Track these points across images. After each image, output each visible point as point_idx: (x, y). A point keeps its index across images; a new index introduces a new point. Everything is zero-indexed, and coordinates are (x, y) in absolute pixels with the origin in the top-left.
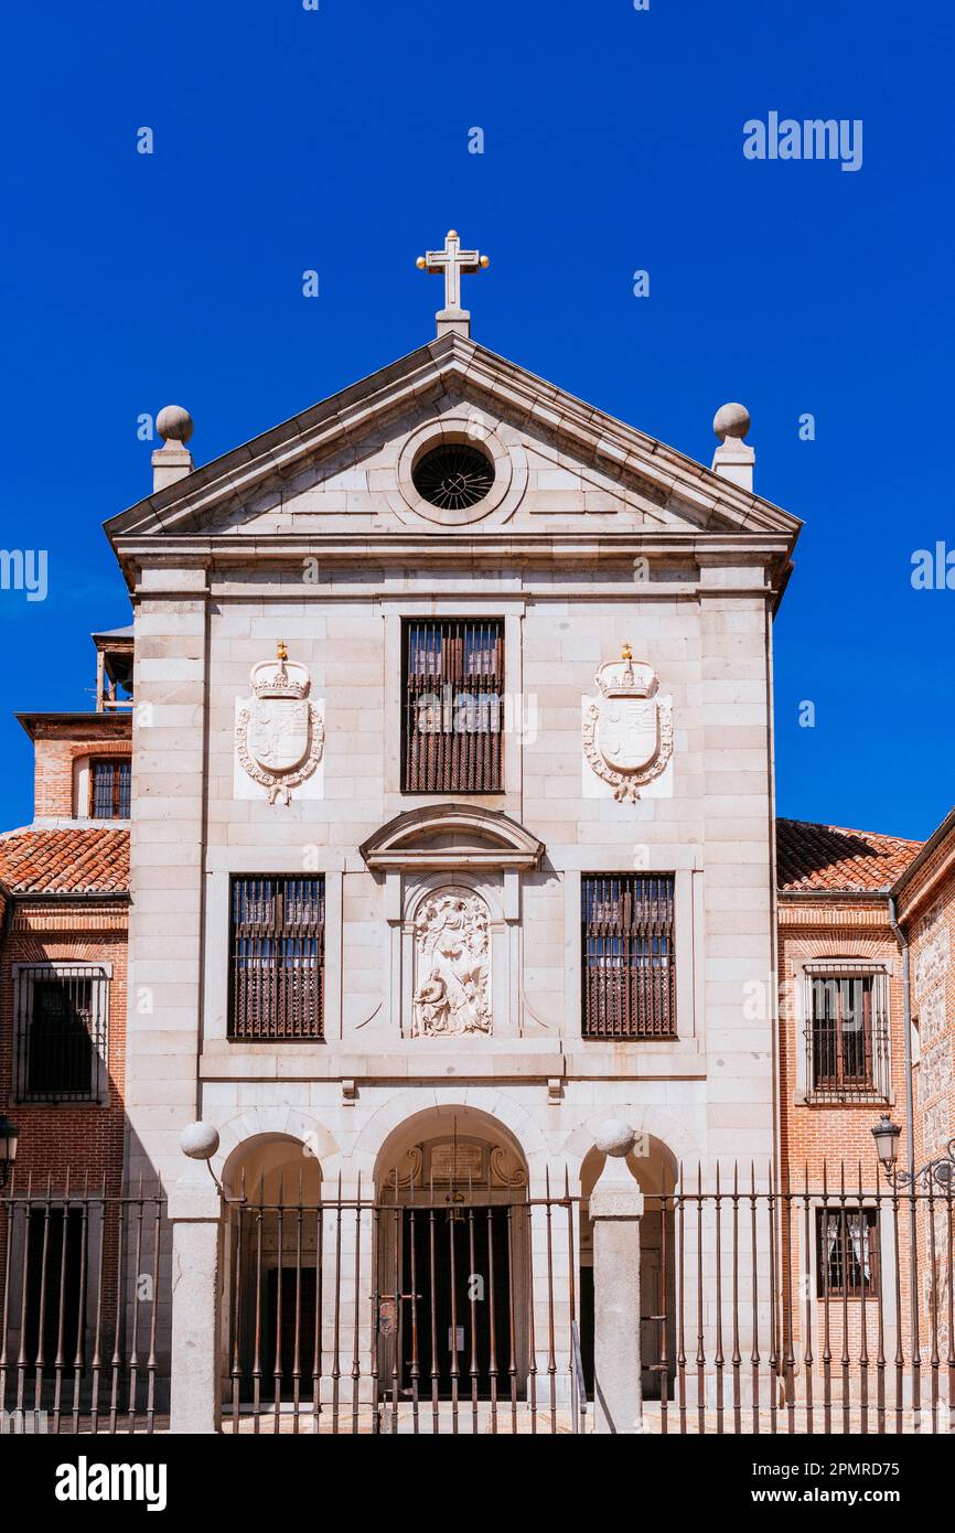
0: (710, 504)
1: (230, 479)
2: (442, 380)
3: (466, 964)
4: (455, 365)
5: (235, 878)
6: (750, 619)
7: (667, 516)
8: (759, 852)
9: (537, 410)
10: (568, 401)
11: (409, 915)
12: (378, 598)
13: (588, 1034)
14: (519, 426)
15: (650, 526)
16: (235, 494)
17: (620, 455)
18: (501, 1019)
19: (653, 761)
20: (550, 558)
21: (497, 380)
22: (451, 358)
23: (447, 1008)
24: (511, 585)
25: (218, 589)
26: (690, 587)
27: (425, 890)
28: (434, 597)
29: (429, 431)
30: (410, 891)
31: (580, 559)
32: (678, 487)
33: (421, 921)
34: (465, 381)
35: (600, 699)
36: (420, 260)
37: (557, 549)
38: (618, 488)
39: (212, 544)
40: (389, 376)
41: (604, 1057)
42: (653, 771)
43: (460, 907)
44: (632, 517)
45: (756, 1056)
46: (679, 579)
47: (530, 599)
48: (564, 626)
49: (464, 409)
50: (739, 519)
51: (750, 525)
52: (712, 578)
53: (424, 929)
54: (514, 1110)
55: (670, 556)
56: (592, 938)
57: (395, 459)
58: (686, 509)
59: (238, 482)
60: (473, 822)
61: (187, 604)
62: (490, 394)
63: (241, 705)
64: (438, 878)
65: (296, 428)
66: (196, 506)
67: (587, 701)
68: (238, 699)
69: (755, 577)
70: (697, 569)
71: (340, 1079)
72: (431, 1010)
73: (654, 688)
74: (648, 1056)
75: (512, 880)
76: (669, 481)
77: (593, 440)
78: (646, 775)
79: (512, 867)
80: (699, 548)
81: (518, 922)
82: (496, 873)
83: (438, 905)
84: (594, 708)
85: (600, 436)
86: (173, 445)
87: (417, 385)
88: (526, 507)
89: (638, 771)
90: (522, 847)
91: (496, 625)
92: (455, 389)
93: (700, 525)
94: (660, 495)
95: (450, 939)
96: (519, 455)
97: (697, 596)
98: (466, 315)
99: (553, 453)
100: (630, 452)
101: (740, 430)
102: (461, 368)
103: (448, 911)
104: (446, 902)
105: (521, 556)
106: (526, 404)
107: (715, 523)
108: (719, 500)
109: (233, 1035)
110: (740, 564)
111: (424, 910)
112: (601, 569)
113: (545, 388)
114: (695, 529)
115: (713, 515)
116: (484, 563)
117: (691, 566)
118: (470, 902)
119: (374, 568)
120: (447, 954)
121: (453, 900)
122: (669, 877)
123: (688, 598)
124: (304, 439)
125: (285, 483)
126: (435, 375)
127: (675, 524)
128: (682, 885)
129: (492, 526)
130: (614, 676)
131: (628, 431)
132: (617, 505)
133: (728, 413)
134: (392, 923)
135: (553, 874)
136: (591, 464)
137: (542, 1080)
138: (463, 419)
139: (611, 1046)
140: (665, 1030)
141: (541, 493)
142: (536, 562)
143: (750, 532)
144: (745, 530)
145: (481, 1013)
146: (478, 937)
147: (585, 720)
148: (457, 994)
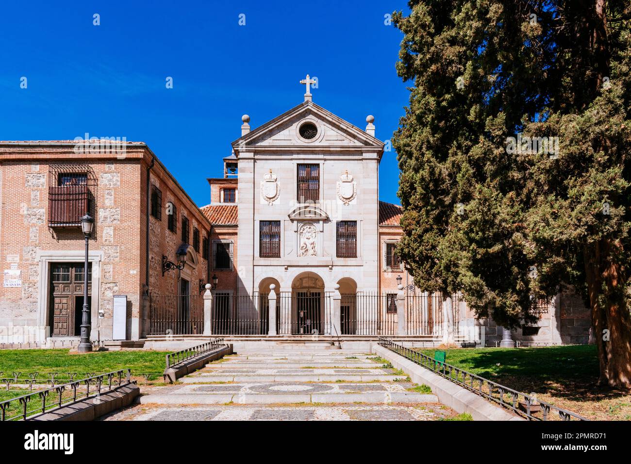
0: (365, 139)
1: (259, 133)
2: (306, 110)
3: (311, 241)
4: (308, 107)
5: (260, 221)
6: (374, 165)
7: (356, 141)
8: (375, 216)
9: (327, 118)
10: (334, 116)
11: (299, 230)
12: (292, 159)
13: (338, 256)
14: (323, 120)
15: (352, 144)
16: (260, 136)
17: (345, 128)
19: (352, 196)
20: (330, 151)
21: (318, 111)
22: (308, 105)
23: (307, 250)
24: (321, 156)
25: (256, 157)
26: (361, 157)
27: (302, 224)
28: (304, 159)
29: (303, 121)
30: (299, 225)
31: (336, 151)
33: (301, 231)
34: (311, 110)
35: (341, 183)
36: (301, 81)
37: (331, 149)
38: (345, 135)
39: (255, 147)
40: (294, 110)
41: (341, 261)
42: (352, 198)
43: (310, 228)
44: (349, 142)
45: (374, 261)
46: (358, 155)
47: (325, 160)
48: (333, 166)
49: (311, 116)
50: (371, 143)
51: (373, 144)
52: (365, 155)
53: (302, 233)
54: (321, 272)
55: (356, 151)
56: (339, 236)
57: (296, 127)
58: (360, 140)
59: (261, 133)
60: (313, 210)
61: (250, 160)
62: (316, 113)
63: (262, 183)
64: (305, 222)
65: (273, 121)
66: (252, 139)
67: (338, 183)
68: (261, 182)
69: (375, 155)
70: (362, 153)
71: (284, 266)
72: (304, 251)
73: (352, 180)
74: (350, 261)
75: (321, 222)
76: (356, 134)
77: (339, 124)
78: (351, 199)
79: (321, 220)
80: (362, 149)
81: (323, 231)
82: (318, 221)
83: (305, 227)
84: (339, 184)
85: (341, 123)
86: (246, 124)
87: (300, 111)
88: (324, 139)
89: (349, 198)
90: (324, 215)
91: (318, 165)
92: (309, 112)
93: (363, 143)
94: (354, 137)
95: (308, 235)
96: (323, 127)
97: (362, 159)
98: (311, 95)
99: (330, 126)
100: (347, 127)
101: (372, 121)
102: (310, 108)
103: (308, 229)
104: (307, 228)
105: (323, 150)
106: (324, 116)
107: (366, 143)
108: (367, 138)
109: (261, 256)
110: (371, 152)
111: (302, 229)
112: (341, 153)
113: (329, 113)
114: (361, 144)
115: (366, 141)
116: (315, 152)
117: (361, 153)
118: (312, 227)
119: (291, 153)
120: (307, 238)
121: (309, 227)
122: (356, 222)
123: (360, 160)
124: (275, 124)
125: (271, 133)
126: (304, 109)
127: (358, 144)
128: (358, 224)
129: (317, 144)
130: (344, 177)
131: (347, 123)
132: (344, 138)
133: (369, 118)
134: (295, 232)
135: (330, 221)
136: (339, 129)
137: (327, 266)
138: (310, 119)
139: (342, 259)
140: (354, 255)
141: (327, 136)
142: (327, 152)
143: (374, 146)
144: (372, 145)
145: (314, 251)
146: (314, 235)
147: (337, 187)
148: (309, 247)
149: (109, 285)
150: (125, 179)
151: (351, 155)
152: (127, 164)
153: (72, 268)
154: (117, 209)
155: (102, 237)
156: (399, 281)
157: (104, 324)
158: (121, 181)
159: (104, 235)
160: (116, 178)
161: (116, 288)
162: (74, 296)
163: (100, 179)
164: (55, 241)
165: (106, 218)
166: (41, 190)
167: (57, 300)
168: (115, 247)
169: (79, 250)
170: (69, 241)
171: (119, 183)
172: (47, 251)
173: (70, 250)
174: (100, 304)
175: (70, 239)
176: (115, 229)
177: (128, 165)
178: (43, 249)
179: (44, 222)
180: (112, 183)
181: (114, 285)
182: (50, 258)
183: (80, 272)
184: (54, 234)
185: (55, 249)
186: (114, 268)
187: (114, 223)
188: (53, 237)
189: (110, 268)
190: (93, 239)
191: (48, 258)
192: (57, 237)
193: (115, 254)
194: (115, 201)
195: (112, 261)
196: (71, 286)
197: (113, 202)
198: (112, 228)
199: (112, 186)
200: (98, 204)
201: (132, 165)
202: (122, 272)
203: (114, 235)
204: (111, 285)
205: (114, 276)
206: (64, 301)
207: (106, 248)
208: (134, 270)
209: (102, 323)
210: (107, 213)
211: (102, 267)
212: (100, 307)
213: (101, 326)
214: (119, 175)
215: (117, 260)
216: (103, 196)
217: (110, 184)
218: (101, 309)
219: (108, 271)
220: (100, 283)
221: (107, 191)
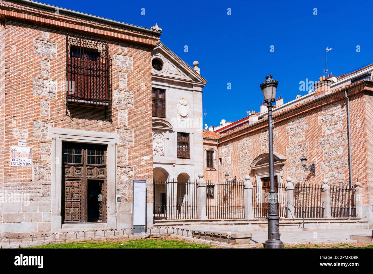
0: (195, 77)
3: (160, 145)
4: (159, 47)
6: (200, 96)
7: (188, 77)
8: (201, 131)
9: (171, 57)
10: (176, 56)
13: (178, 158)
14: (168, 59)
15: (186, 78)
17: (183, 67)
18: (165, 154)
19: (187, 116)
20: (173, 81)
21: (166, 51)
22: (159, 46)
23: (158, 152)
24: (167, 84)
26: (191, 89)
27: (155, 132)
28: (156, 85)
29: (155, 57)
32: (191, 73)
34: (161, 50)
35: (179, 105)
36: (152, 27)
38: (181, 71)
41: (180, 161)
42: (187, 117)
44: (183, 77)
45: (201, 162)
46: (190, 87)
47: (169, 87)
48: (174, 92)
49: (159, 54)
50: (199, 80)
52: (195, 88)
53: (154, 138)
54: (167, 168)
55: (189, 84)
56: (179, 143)
58: (191, 77)
60: (163, 122)
62: (164, 53)
64: (157, 131)
67: (177, 105)
69: (200, 89)
72: (156, 152)
73: (187, 104)
74: (186, 161)
75: (168, 132)
76: (190, 72)
77: (179, 63)
79: (168, 130)
80: (194, 83)
81: (168, 139)
82: (165, 131)
83: (156, 135)
84: (179, 106)
85: (180, 63)
88: (169, 72)
89: (185, 117)
90: (170, 127)
91: (165, 90)
93: (193, 79)
94: (188, 74)
95: (158, 141)
96: (167, 63)
97: (193, 91)
99: (172, 64)
100: (184, 66)
101: (197, 65)
102: (161, 48)
103: (158, 136)
105: (169, 80)
106: (170, 56)
107: (195, 80)
108: (196, 76)
110: (198, 87)
111: (154, 135)
112: (179, 84)
113: (173, 54)
114: (192, 80)
116: (163, 80)
117: (192, 86)
118: (161, 135)
120: (157, 143)
121: (159, 134)
122: (189, 134)
123: (191, 91)
126: (156, 48)
127: (189, 79)
128: (190, 135)
129: (163, 74)
130: (181, 101)
131: (185, 63)
132: (181, 74)
133: (196, 62)
135: (173, 132)
136: (178, 67)
137: (172, 164)
138: (159, 56)
139: (181, 159)
140: (188, 157)
141: (170, 70)
142: (171, 81)
143: (201, 82)
144: (199, 81)
145: (163, 153)
146: (162, 141)
147: (177, 108)
148: (159, 150)
149: (124, 170)
150: (137, 64)
151: (186, 87)
152: (139, 49)
153: (85, 149)
154: (131, 93)
155: (117, 119)
156: (227, 177)
157: (121, 209)
158: (134, 66)
159: (119, 117)
160: (129, 61)
161: (131, 173)
162: (87, 179)
163: (114, 60)
164: (69, 118)
165: (120, 100)
166: (52, 61)
167: (68, 183)
168: (129, 131)
169: (95, 131)
170: (84, 120)
171: (132, 67)
172: (60, 129)
173: (86, 130)
174: (117, 188)
175: (85, 119)
176: (129, 113)
177: (140, 51)
178: (55, 126)
179: (56, 96)
180: (125, 66)
181: (129, 169)
182: (64, 136)
183: (92, 154)
184: (68, 111)
185: (69, 127)
186: (129, 153)
187: (128, 106)
188: (67, 114)
189: (126, 152)
190: (108, 121)
191: (61, 136)
192: (71, 114)
193: (130, 138)
194: (129, 85)
195: (127, 145)
196: (83, 168)
197: (127, 85)
198: (127, 111)
199: (125, 69)
200: (113, 85)
201: (144, 52)
202: (137, 157)
203: (129, 119)
204: (128, 169)
205: (129, 161)
206: (76, 184)
207: (121, 131)
208: (147, 155)
209: (119, 208)
210: (122, 96)
211: (118, 151)
212: (117, 191)
213: (118, 212)
214: (132, 58)
215: (132, 144)
216: (117, 78)
217: (123, 66)
218: (118, 193)
219: (123, 154)
220: (117, 167)
221: (120, 74)
